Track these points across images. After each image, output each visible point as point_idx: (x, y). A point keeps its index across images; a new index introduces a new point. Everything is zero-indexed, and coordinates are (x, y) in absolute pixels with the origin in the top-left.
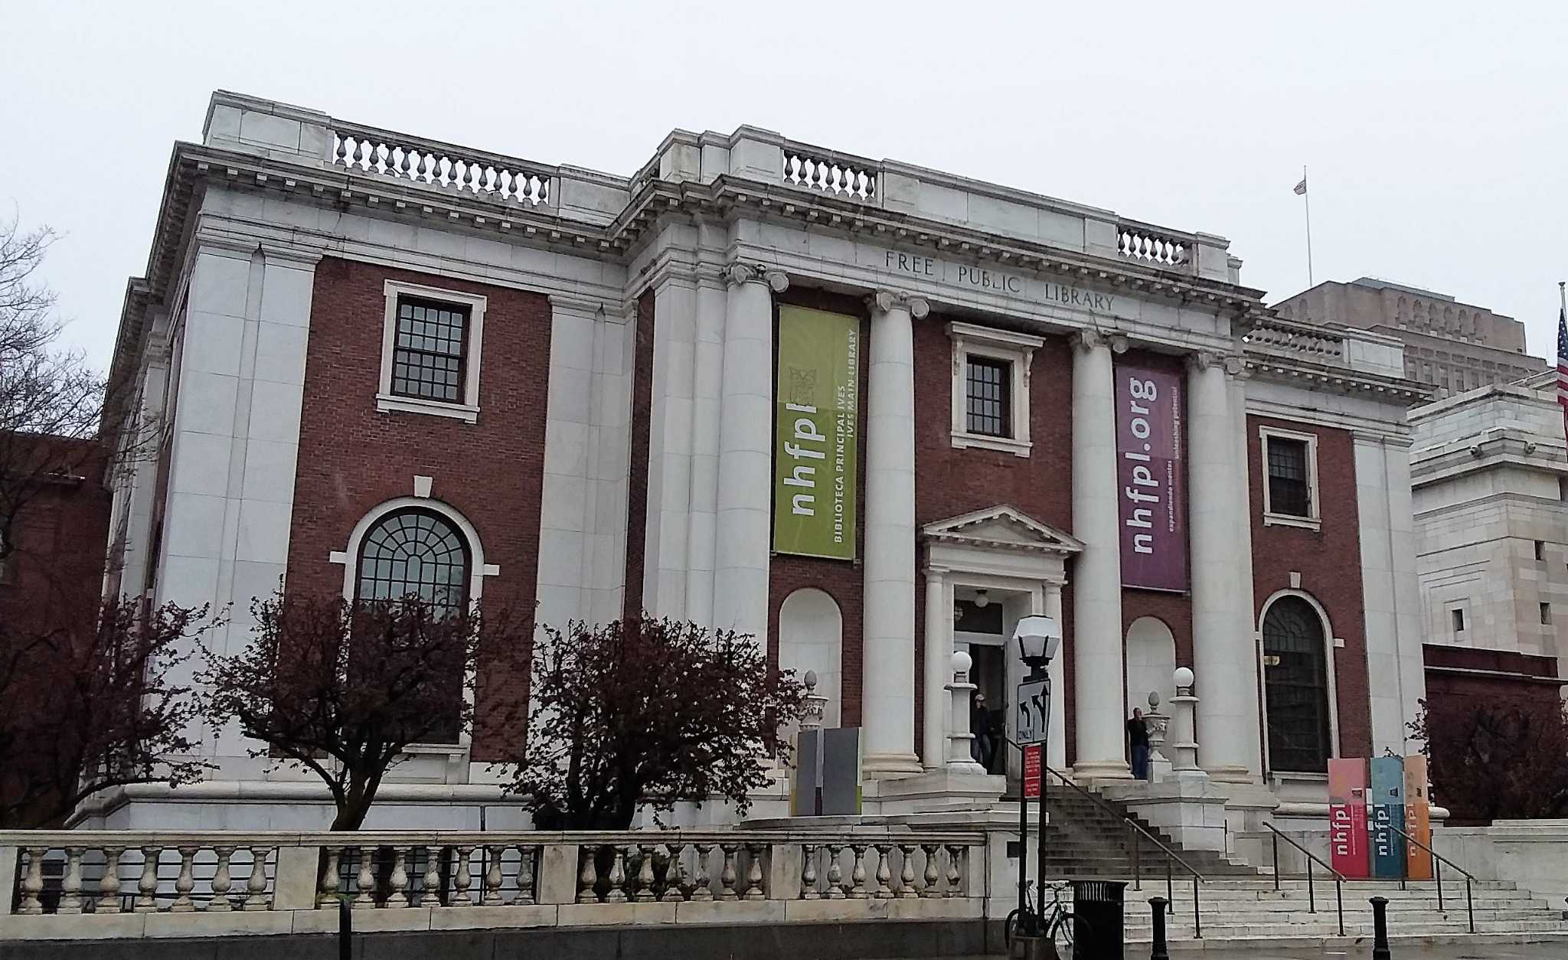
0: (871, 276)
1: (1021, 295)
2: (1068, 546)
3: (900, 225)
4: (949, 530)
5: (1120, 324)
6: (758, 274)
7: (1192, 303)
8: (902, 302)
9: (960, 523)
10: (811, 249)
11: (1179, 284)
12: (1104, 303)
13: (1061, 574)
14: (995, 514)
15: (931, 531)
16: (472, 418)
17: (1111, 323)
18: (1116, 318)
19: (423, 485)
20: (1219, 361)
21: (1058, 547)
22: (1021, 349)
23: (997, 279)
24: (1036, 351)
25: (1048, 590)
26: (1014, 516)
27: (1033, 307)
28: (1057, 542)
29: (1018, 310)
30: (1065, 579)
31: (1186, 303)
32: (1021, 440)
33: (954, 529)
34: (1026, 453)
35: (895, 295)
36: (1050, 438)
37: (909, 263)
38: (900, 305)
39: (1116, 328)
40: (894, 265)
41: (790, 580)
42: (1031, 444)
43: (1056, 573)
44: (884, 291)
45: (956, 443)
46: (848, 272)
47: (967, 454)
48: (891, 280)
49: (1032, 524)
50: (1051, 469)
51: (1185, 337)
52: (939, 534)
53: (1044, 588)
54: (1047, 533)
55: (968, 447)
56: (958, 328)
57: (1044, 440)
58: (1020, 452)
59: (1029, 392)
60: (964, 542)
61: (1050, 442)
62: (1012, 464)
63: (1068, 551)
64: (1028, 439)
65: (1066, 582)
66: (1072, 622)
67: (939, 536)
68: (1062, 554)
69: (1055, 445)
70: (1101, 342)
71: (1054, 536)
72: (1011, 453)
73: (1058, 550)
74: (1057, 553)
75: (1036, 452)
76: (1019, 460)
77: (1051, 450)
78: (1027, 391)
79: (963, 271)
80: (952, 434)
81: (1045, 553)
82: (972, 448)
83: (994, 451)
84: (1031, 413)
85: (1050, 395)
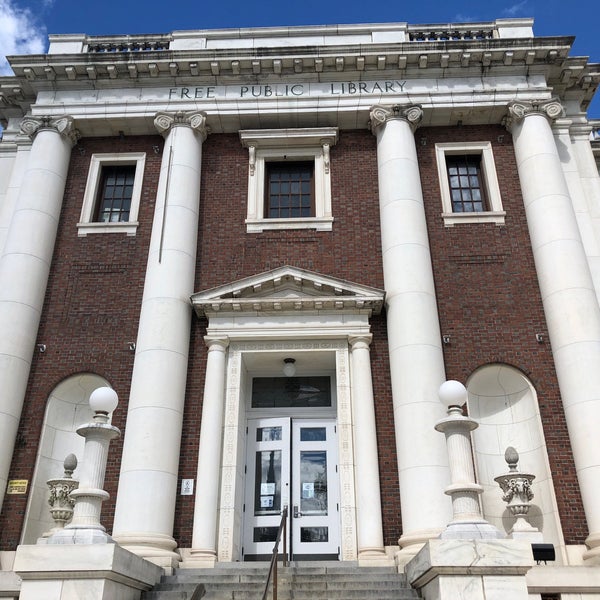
0: (153, 108)
1: (303, 96)
2: (365, 296)
3: (169, 61)
4: (223, 297)
5: (414, 100)
6: (44, 123)
7: (493, 69)
8: (181, 119)
9: (236, 289)
11: (468, 50)
12: (396, 87)
13: (364, 327)
14: (277, 276)
18: (408, 95)
20: (535, 108)
21: (353, 298)
22: (318, 144)
24: (333, 142)
25: (354, 346)
26: (298, 275)
27: (317, 102)
28: (352, 294)
29: (302, 108)
30: (370, 332)
31: (487, 70)
32: (323, 216)
33: (230, 296)
34: (328, 227)
35: (173, 116)
36: (356, 211)
37: (192, 93)
38: (179, 123)
39: (410, 103)
40: (177, 97)
42: (332, 219)
44: (161, 114)
47: (264, 237)
48: (172, 107)
49: (319, 281)
50: (358, 237)
51: (492, 97)
52: (210, 302)
53: (350, 346)
54: (338, 286)
55: (264, 231)
56: (247, 135)
57: (349, 214)
58: (320, 227)
59: (332, 178)
60: (243, 308)
61: (356, 214)
62: (314, 239)
63: (365, 302)
64: (331, 214)
65: (371, 335)
66: (389, 378)
67: (211, 305)
68: (363, 307)
69: (361, 216)
70: (395, 116)
71: (346, 288)
72: (312, 229)
73: (355, 302)
74: (354, 306)
75: (337, 225)
76: (320, 235)
77: (356, 222)
78: (328, 177)
79: (245, 90)
80: (246, 221)
81: (340, 309)
82: (269, 231)
83: (293, 230)
84: (334, 194)
85: (354, 177)
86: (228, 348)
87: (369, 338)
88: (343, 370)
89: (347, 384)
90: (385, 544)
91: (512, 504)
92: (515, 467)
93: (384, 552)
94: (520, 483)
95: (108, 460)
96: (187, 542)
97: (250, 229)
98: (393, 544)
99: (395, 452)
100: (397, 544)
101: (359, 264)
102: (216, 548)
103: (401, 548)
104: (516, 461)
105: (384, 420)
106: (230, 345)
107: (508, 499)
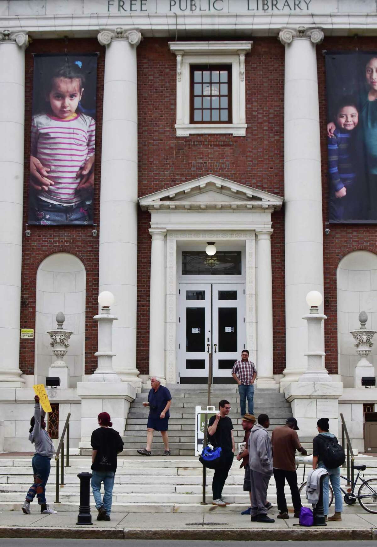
0: (94, 21)
1: (225, 11)
2: (269, 201)
4: (162, 200)
5: (317, 20)
6: (6, 36)
8: (120, 35)
9: (171, 192)
10: (48, 11)
12: (303, 5)
13: (267, 223)
14: (202, 182)
15: (146, 201)
17: (309, 20)
18: (312, 15)
21: (261, 203)
22: (236, 53)
23: (202, 5)
24: (247, 53)
25: (259, 237)
26: (219, 182)
27: (235, 19)
28: (260, 199)
29: (222, 24)
30: (272, 228)
32: (239, 124)
33: (166, 199)
34: (243, 133)
35: (113, 31)
36: (265, 118)
37: (127, 6)
38: (118, 37)
39: (314, 23)
40: (114, 10)
41: (44, 249)
42: (246, 126)
43: (264, 224)
44: (103, 30)
45: (180, 133)
46: (76, 22)
47: (190, 140)
48: (110, 21)
49: (235, 187)
50: (266, 142)
52: (152, 203)
53: (256, 236)
54: (249, 192)
55: (190, 135)
56: (174, 46)
57: (260, 121)
58: (236, 133)
59: (246, 85)
60: (177, 207)
61: (265, 121)
62: (231, 143)
63: (269, 205)
64: (244, 121)
65: (272, 230)
66: (284, 261)
67: (153, 205)
68: (267, 209)
69: (269, 123)
70: (300, 37)
71: (255, 195)
72: (229, 134)
73: (262, 205)
74: (261, 208)
75: (250, 131)
76: (235, 139)
77: (265, 128)
78: (243, 84)
79: (173, 3)
80: (176, 126)
81: (250, 209)
82: (194, 135)
83: (214, 135)
84: (248, 101)
85: (265, 85)
86: (166, 236)
87: (271, 232)
88: (251, 254)
89: (254, 265)
90: (275, 373)
91: (359, 349)
92: (365, 325)
93: (273, 378)
94: (365, 337)
95: (86, 317)
96: (145, 371)
97: (179, 133)
98: (279, 374)
99: (285, 313)
100: (282, 374)
101: (265, 166)
102: (165, 376)
103: (285, 376)
104: (365, 321)
105: (279, 291)
106: (167, 234)
107: (358, 346)
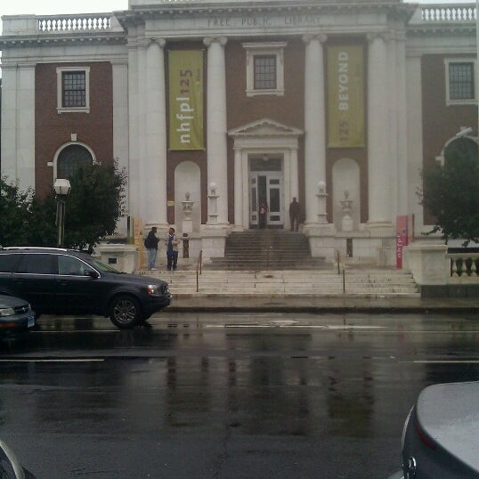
0: (201, 32)
1: (273, 25)
3: (208, 8)
4: (240, 132)
5: (323, 29)
6: (153, 41)
8: (216, 40)
9: (245, 128)
10: (175, 26)
12: (315, 20)
13: (296, 144)
14: (261, 122)
15: (231, 133)
16: (88, 112)
17: (319, 29)
18: (321, 26)
19: (74, 137)
20: (379, 35)
22: (279, 48)
23: (260, 21)
24: (285, 49)
26: (270, 122)
27: (278, 29)
28: (292, 131)
29: (271, 32)
30: (299, 146)
31: (359, 11)
32: (280, 89)
33: (243, 131)
34: (282, 94)
35: (212, 37)
36: (294, 86)
37: (219, 23)
40: (212, 25)
42: (284, 90)
43: (294, 144)
44: (206, 37)
45: (248, 95)
46: (191, 32)
47: (253, 99)
48: (210, 32)
49: (278, 125)
50: (295, 99)
51: (360, 28)
53: (290, 151)
54: (286, 127)
55: (254, 95)
56: (246, 46)
57: (292, 87)
58: (278, 94)
59: (284, 67)
60: (248, 136)
62: (276, 100)
63: (296, 134)
64: (283, 87)
67: (235, 135)
68: (296, 136)
70: (314, 39)
71: (289, 129)
72: (275, 95)
74: (292, 135)
75: (286, 93)
76: (278, 98)
77: (295, 91)
78: (282, 67)
79: (244, 21)
80: (246, 91)
81: (287, 136)
82: (256, 96)
83: (267, 95)
84: (285, 76)
86: (242, 151)
87: (297, 148)
89: (288, 166)
91: (344, 210)
94: (347, 204)
96: (233, 222)
102: (243, 224)
104: (348, 196)
105: (302, 180)
107: (344, 208)
